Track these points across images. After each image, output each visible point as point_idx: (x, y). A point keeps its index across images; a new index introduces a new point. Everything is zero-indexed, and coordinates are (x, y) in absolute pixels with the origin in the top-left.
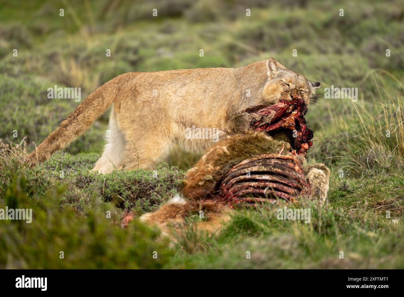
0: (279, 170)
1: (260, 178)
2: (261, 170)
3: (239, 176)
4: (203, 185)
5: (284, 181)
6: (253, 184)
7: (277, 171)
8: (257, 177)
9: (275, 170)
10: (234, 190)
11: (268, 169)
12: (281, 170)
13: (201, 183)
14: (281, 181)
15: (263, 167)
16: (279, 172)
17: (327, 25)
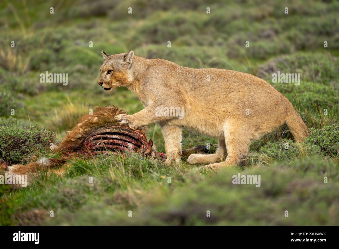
0: (126, 132)
1: (111, 137)
2: (113, 131)
3: (96, 135)
4: (74, 141)
5: (129, 139)
6: (104, 141)
7: (125, 133)
8: (109, 136)
9: (123, 131)
10: (91, 145)
11: (118, 131)
12: (128, 132)
13: (73, 140)
14: (126, 140)
15: (115, 130)
16: (126, 133)
17: (206, 24)
